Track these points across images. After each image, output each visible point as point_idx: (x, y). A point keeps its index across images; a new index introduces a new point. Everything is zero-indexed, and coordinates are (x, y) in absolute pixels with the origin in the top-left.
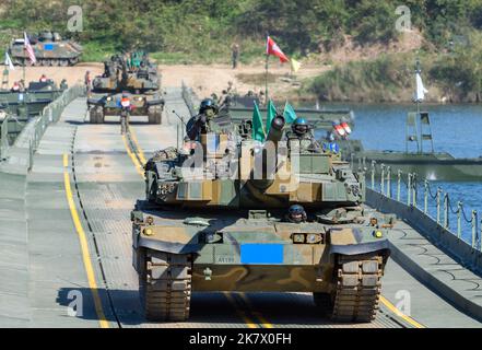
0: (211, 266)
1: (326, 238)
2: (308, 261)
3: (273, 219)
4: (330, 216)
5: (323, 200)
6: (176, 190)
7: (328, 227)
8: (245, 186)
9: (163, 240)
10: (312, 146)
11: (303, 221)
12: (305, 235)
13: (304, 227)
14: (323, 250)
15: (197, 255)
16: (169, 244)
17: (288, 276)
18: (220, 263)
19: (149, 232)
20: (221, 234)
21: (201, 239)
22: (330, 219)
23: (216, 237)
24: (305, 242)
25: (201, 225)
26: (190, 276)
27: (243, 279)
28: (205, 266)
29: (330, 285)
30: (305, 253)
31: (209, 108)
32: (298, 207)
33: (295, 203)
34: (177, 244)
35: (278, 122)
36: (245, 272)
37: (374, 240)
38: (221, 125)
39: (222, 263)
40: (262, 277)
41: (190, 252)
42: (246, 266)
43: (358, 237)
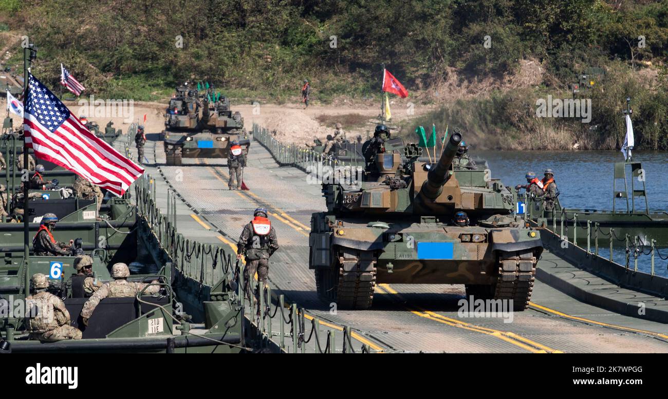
0: (393, 261)
1: (489, 238)
2: (473, 257)
3: (441, 224)
4: (490, 221)
5: (484, 207)
7: (489, 230)
8: (419, 195)
9: (353, 239)
10: (469, 164)
11: (466, 225)
12: (472, 235)
13: (469, 229)
14: (486, 248)
15: (382, 251)
16: (359, 243)
17: (456, 270)
18: (400, 258)
19: (341, 232)
20: (401, 235)
21: (385, 238)
22: (490, 223)
23: (398, 237)
24: (471, 241)
25: (383, 228)
26: (375, 269)
27: (418, 273)
28: (387, 261)
29: (491, 278)
30: (471, 250)
31: (382, 131)
32: (462, 214)
33: (460, 210)
34: (366, 242)
35: (456, 138)
36: (421, 266)
37: (529, 239)
38: (394, 146)
39: (402, 258)
40: (434, 271)
41: (376, 249)
42: (422, 261)
43: (516, 238)
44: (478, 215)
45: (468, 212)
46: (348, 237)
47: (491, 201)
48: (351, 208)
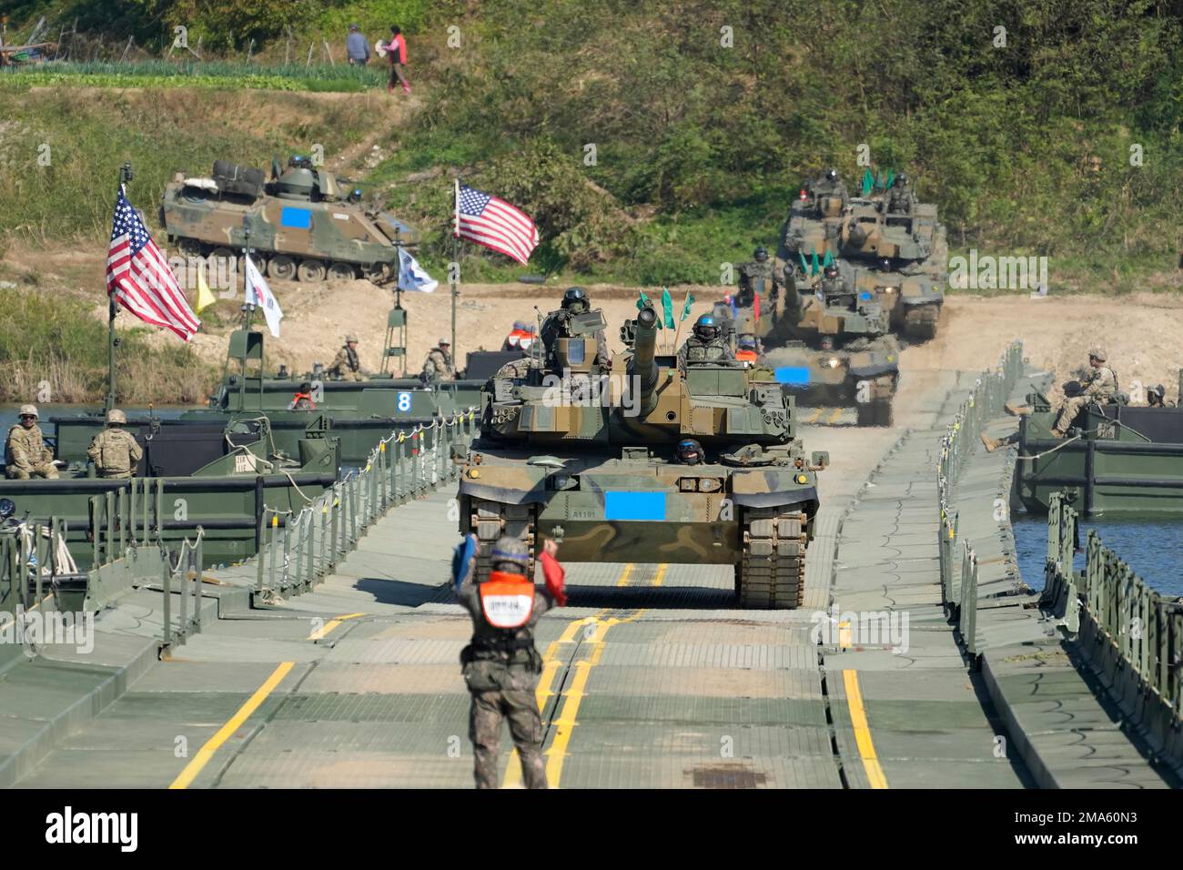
3: (659, 459)
6: (517, 416)
7: (732, 469)
9: (493, 485)
10: (724, 357)
11: (699, 462)
12: (697, 480)
16: (503, 492)
17: (674, 539)
18: (575, 519)
19: (474, 474)
20: (577, 478)
21: (550, 485)
22: (737, 459)
23: (572, 482)
24: (697, 491)
25: (551, 466)
26: (532, 535)
27: (610, 543)
28: (554, 524)
32: (691, 443)
33: (689, 436)
34: (515, 491)
36: (612, 532)
37: (795, 487)
38: (588, 325)
39: (579, 519)
40: (637, 540)
42: (612, 523)
43: (772, 484)
44: (719, 446)
45: (703, 440)
46: (485, 482)
47: (743, 421)
48: (503, 432)
